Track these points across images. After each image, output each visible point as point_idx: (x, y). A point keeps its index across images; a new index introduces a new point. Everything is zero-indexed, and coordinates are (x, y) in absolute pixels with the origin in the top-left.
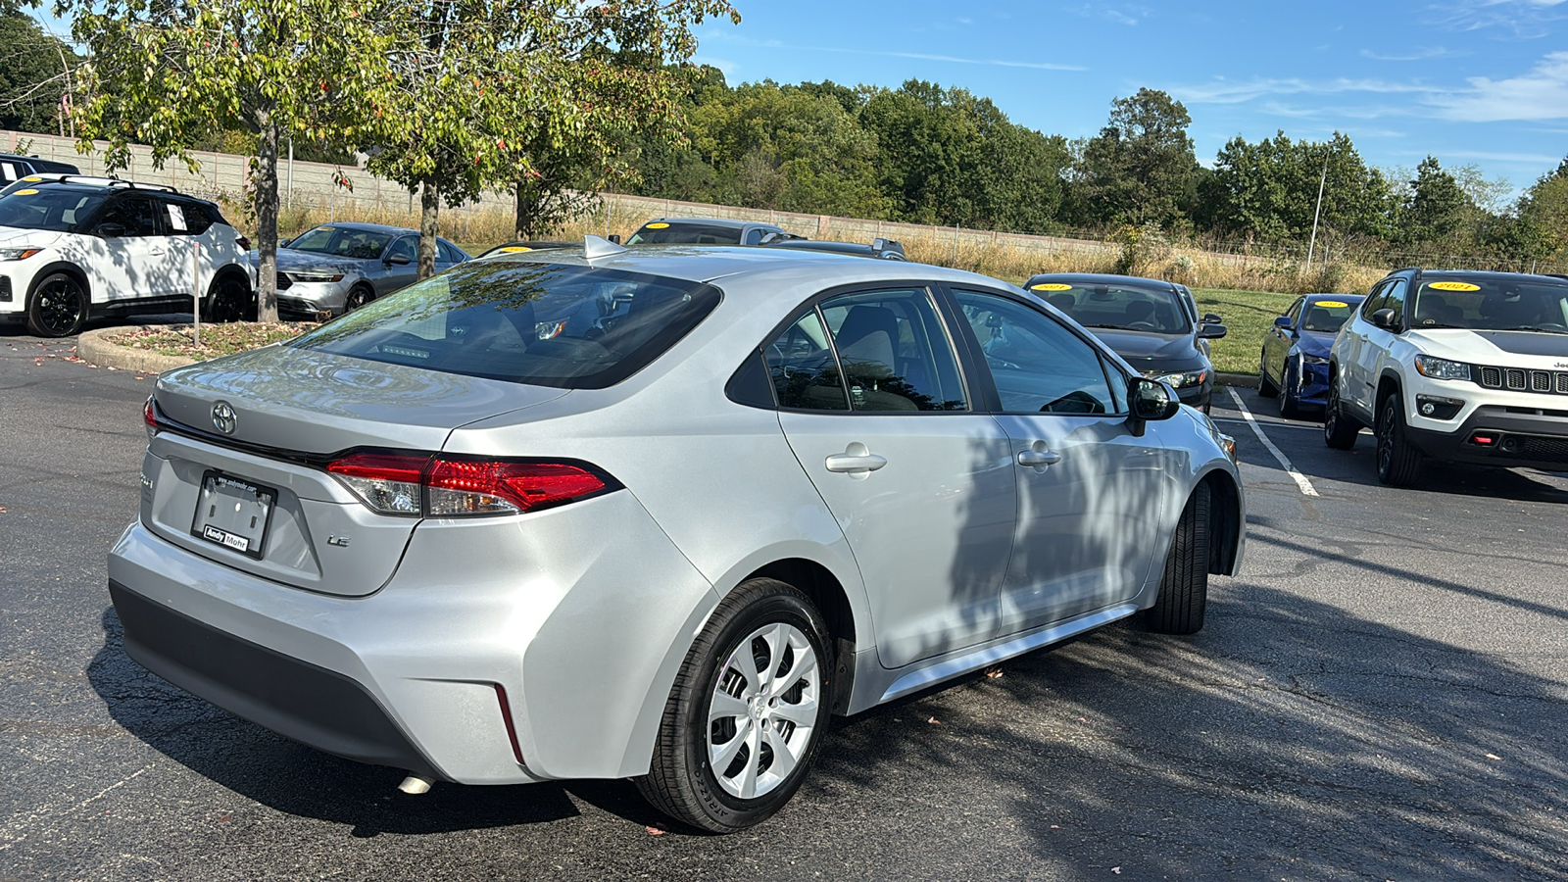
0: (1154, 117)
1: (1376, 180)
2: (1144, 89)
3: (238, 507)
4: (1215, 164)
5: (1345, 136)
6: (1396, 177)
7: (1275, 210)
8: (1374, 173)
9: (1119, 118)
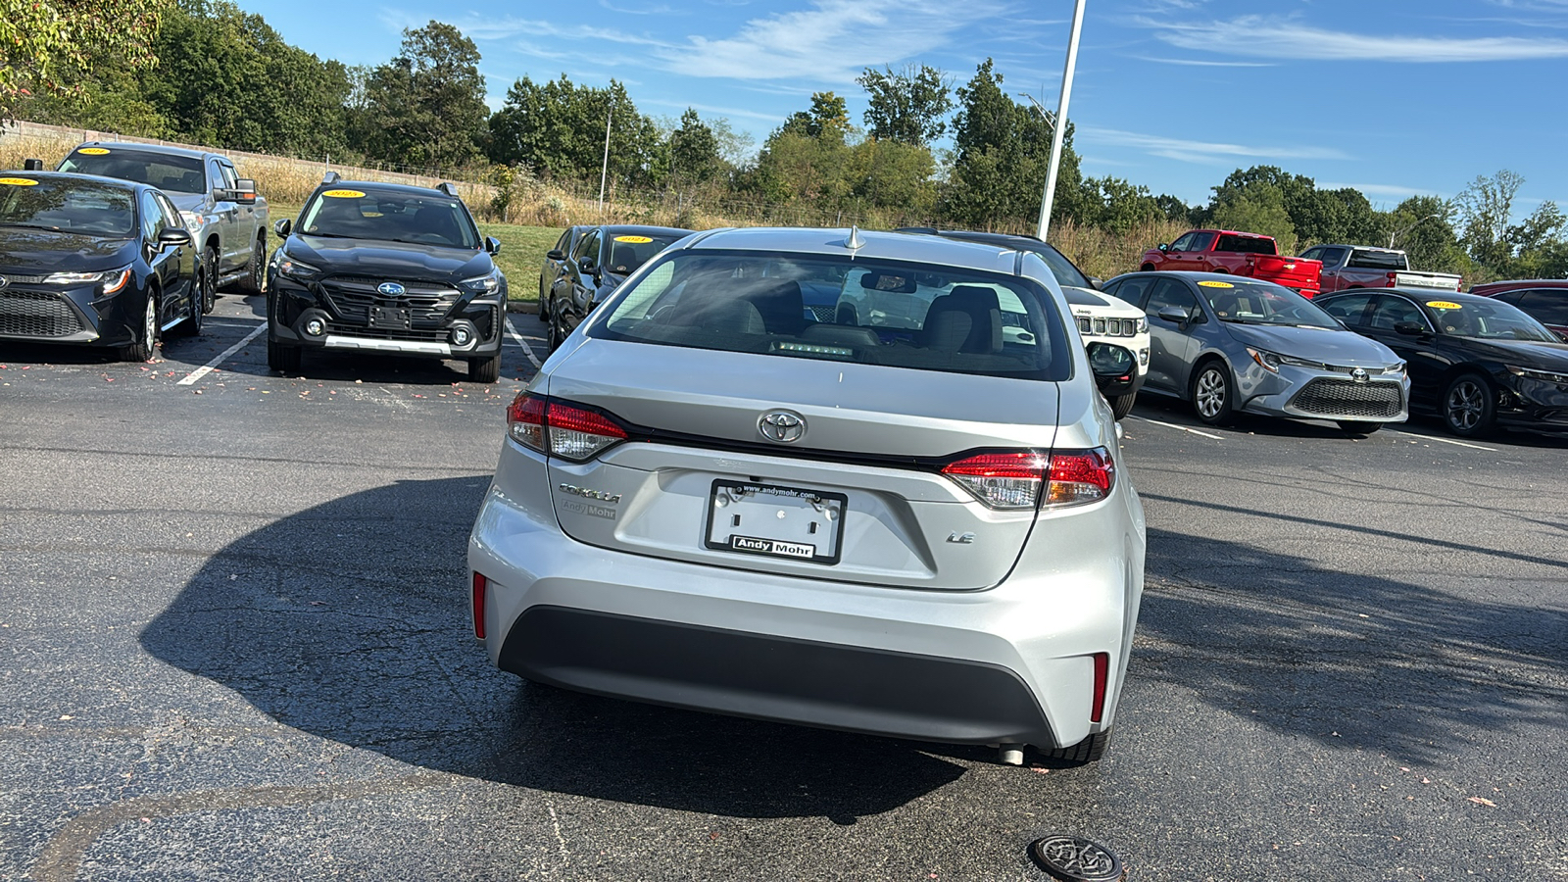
0: (445, 50)
1: (649, 129)
2: (434, 22)
3: (781, 514)
4: (506, 102)
5: (621, 84)
6: (663, 125)
7: (564, 151)
8: (646, 121)
9: (411, 49)
